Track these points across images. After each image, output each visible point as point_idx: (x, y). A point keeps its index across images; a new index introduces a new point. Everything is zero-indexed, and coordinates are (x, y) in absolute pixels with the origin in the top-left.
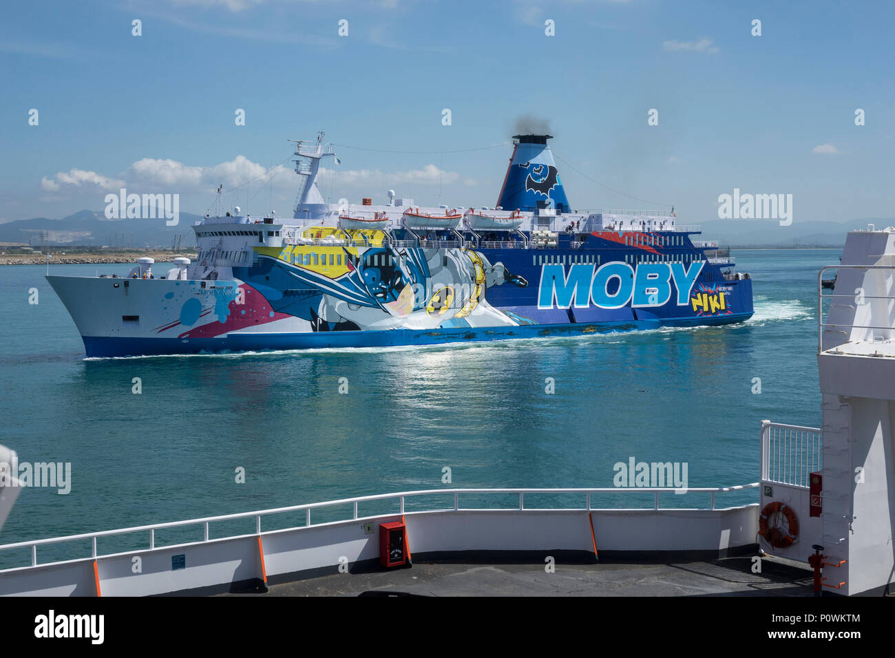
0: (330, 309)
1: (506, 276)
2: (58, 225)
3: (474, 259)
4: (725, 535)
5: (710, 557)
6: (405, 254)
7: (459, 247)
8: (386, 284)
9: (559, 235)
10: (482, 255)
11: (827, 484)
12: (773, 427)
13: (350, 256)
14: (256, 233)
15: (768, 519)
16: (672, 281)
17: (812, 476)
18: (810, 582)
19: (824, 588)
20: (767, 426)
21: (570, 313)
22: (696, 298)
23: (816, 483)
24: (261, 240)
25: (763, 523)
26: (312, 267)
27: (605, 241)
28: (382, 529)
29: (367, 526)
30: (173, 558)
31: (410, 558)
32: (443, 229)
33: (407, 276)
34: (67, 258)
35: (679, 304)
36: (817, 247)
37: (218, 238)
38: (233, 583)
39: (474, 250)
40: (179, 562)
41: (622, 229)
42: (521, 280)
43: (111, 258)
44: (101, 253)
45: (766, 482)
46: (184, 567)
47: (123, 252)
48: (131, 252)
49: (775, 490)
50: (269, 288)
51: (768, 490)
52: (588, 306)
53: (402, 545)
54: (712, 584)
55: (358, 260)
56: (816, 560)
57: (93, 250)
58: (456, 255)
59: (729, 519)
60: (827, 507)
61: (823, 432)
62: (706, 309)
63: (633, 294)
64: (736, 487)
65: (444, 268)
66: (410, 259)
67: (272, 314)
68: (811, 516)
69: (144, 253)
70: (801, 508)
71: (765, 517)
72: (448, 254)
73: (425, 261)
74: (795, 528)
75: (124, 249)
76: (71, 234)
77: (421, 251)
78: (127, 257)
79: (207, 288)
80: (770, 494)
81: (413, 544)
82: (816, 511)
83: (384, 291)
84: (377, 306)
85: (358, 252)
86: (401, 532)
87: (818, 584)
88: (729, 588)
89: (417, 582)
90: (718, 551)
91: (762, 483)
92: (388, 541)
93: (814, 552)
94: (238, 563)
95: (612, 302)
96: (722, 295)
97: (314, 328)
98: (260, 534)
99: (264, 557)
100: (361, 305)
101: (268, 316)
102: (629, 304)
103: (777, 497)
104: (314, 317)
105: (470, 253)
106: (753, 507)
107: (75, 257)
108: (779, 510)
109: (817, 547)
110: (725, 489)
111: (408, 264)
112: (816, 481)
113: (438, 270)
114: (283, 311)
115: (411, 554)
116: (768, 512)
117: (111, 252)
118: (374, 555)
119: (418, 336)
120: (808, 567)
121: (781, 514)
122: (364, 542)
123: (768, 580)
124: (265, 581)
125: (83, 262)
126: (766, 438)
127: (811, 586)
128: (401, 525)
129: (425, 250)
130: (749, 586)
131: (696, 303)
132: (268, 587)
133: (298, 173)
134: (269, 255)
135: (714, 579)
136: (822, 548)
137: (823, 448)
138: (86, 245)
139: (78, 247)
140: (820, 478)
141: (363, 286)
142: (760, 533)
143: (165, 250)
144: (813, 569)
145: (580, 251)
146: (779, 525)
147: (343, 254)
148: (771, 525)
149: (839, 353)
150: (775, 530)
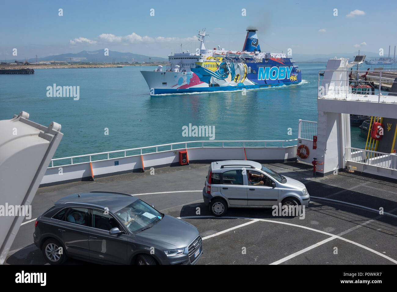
0: (213, 80)
1: (251, 71)
2: (75, 55)
3: (244, 66)
4: (287, 155)
5: (281, 161)
6: (229, 64)
7: (241, 62)
8: (225, 73)
9: (263, 59)
10: (246, 65)
11: (318, 139)
12: (302, 121)
13: (217, 65)
14: (196, 58)
15: (300, 150)
16: (286, 72)
17: (314, 137)
18: (312, 169)
19: (316, 171)
20: (301, 121)
21: (265, 81)
22: (291, 77)
23: (315, 139)
24: (198, 60)
25: (298, 151)
26: (209, 68)
27: (273, 61)
28: (180, 153)
29: (175, 152)
30: (115, 162)
31: (188, 162)
32: (235, 57)
33: (230, 71)
34: (79, 66)
35: (288, 79)
36: (319, 62)
37: (180, 60)
38: (134, 170)
39: (244, 63)
40: (117, 163)
41: (276, 57)
42: (254, 72)
43: (93, 66)
44: (90, 64)
45: (299, 139)
46: (118, 165)
47: (97, 64)
48: (99, 64)
49: (302, 141)
50: (199, 74)
51: (300, 141)
52: (269, 79)
53: (186, 158)
54: (282, 170)
55: (219, 66)
56: (314, 163)
57: (87, 64)
58: (240, 65)
59: (288, 150)
60: (318, 146)
61: (318, 123)
62: (293, 80)
63: (278, 76)
64: (290, 140)
65: (238, 69)
66: (230, 66)
67: (200, 82)
68: (313, 149)
69: (103, 64)
70: (310, 147)
71: (299, 149)
72: (239, 65)
73: (234, 66)
74: (308, 153)
75: (97, 63)
76: (80, 58)
77: (233, 64)
78: (98, 66)
79: (185, 74)
80: (301, 142)
81: (189, 158)
82: (315, 148)
83: (225, 75)
84: (223, 79)
85: (219, 64)
86: (186, 154)
87: (315, 170)
88: (287, 171)
89: (191, 169)
90: (284, 160)
91: (298, 139)
92: (182, 157)
93: (314, 160)
94: (135, 163)
95: (274, 78)
96: (296, 76)
97: (209, 86)
98: (142, 155)
99: (143, 162)
100: (220, 79)
101: (199, 82)
102: (277, 79)
103: (302, 144)
104: (209, 83)
105: (244, 64)
106: (295, 146)
107: (81, 66)
108: (303, 147)
109: (315, 159)
110: (287, 141)
111: (230, 67)
112: (315, 138)
113: (237, 69)
114: (203, 81)
115: (189, 161)
116: (300, 148)
117: (93, 64)
118: (177, 161)
119: (233, 88)
120: (312, 165)
121: (304, 148)
122: (174, 157)
123: (299, 169)
124: (144, 169)
125: (84, 67)
126: (300, 125)
127: (312, 170)
128: (186, 152)
129: (234, 63)
130: (294, 170)
131: (291, 78)
132: (145, 171)
133: (199, 40)
134: (199, 65)
135: (283, 168)
136: (316, 159)
137: (318, 128)
138: (85, 62)
139: (82, 63)
140: (316, 137)
141: (220, 74)
142: (297, 154)
143: (110, 64)
144: (313, 165)
145: (267, 64)
146: (303, 152)
147: (216, 64)
148: (301, 152)
149: (324, 98)
150: (302, 153)
